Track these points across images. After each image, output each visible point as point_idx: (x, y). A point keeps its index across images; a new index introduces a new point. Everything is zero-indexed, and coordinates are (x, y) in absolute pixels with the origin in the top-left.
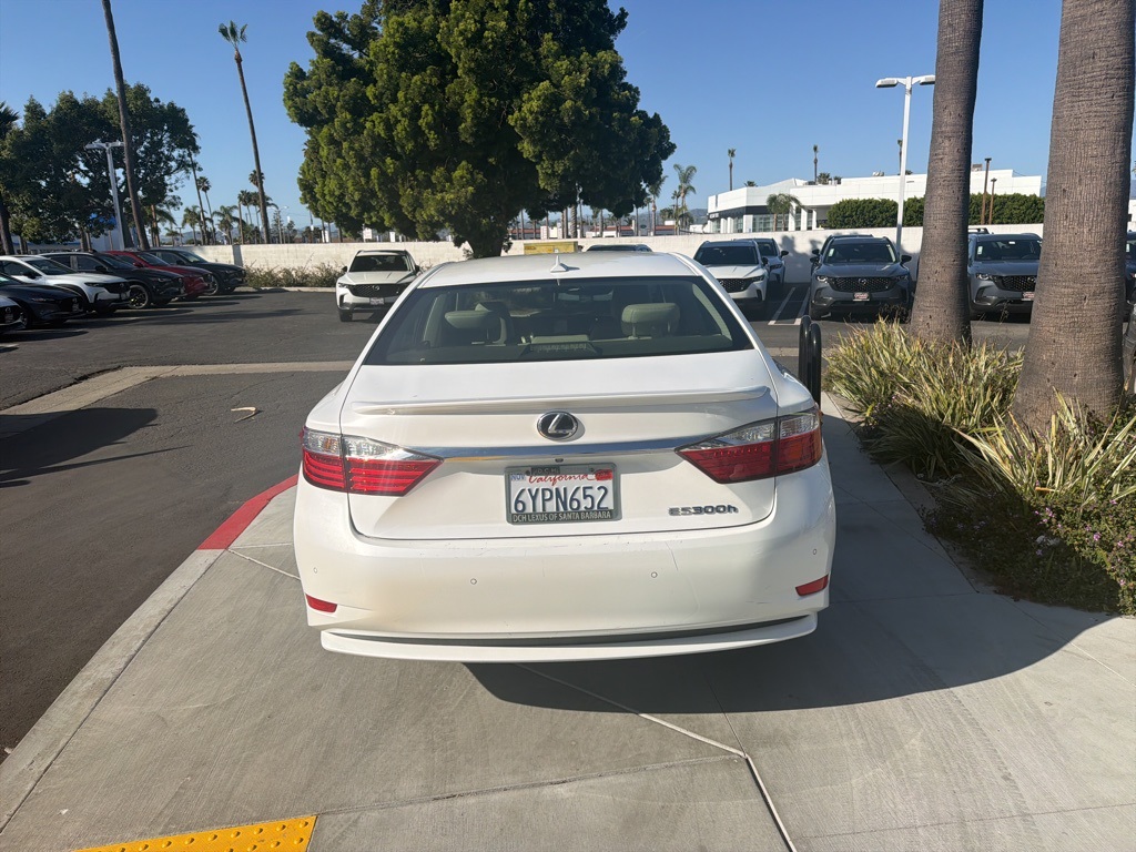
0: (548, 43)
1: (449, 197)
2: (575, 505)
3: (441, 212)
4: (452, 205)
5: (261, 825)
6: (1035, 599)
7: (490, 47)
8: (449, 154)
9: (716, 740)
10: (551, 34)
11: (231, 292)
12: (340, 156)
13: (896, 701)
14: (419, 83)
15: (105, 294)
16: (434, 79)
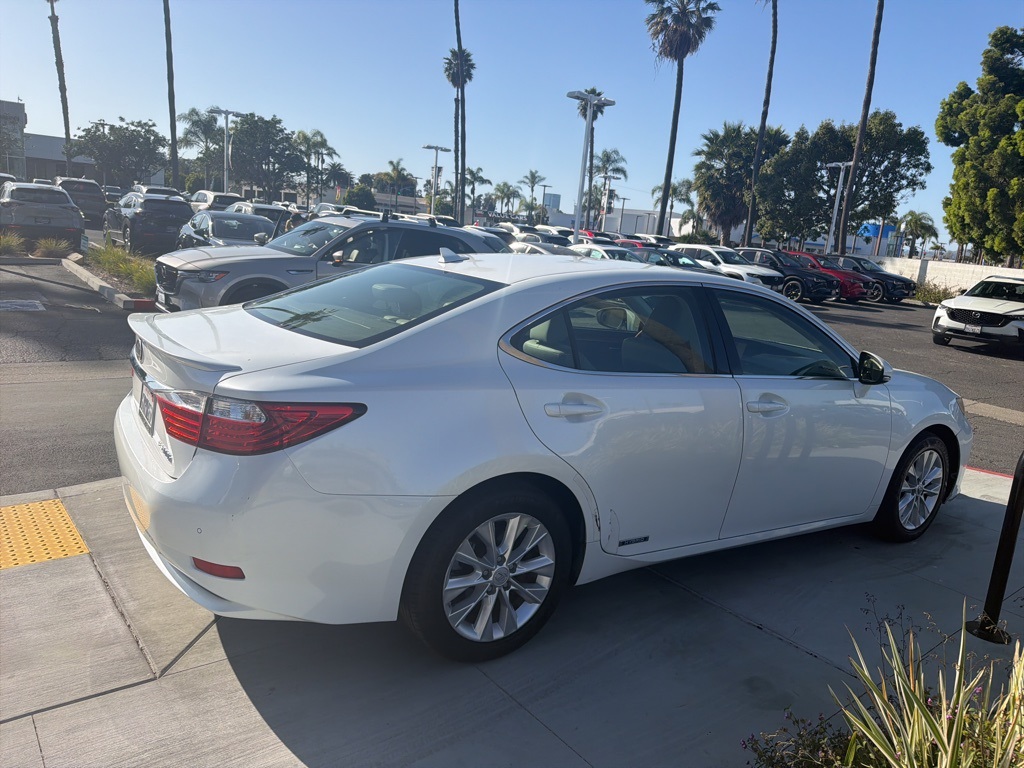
11: (898, 302)
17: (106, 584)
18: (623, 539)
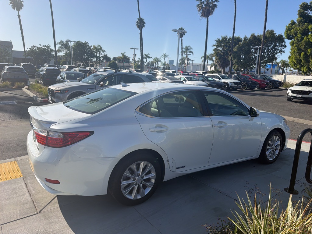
11: (277, 88)
15: (234, 85)
17: (26, 186)
18: (177, 167)
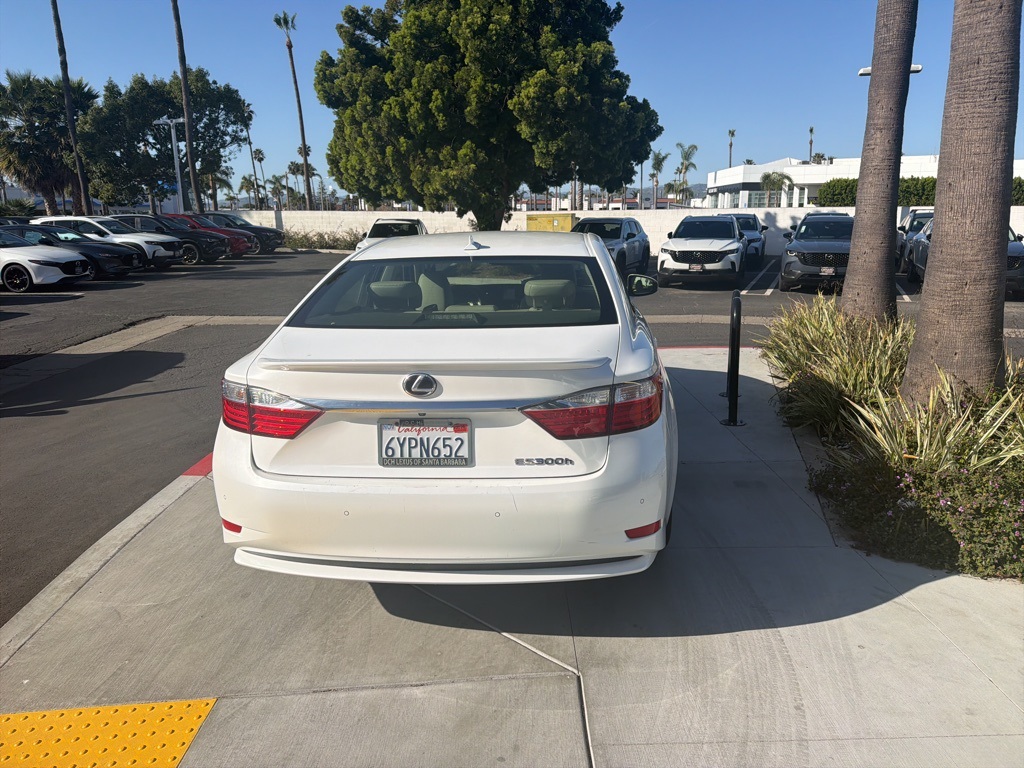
0: (547, 35)
1: (452, 173)
2: (436, 453)
3: (445, 187)
4: (455, 181)
5: (172, 703)
6: (884, 554)
7: (494, 38)
8: (454, 136)
9: (558, 659)
10: (550, 27)
11: (272, 252)
12: (360, 135)
13: (727, 636)
14: (430, 70)
15: (162, 252)
16: (445, 67)
